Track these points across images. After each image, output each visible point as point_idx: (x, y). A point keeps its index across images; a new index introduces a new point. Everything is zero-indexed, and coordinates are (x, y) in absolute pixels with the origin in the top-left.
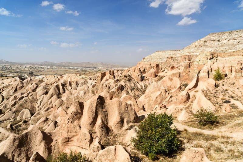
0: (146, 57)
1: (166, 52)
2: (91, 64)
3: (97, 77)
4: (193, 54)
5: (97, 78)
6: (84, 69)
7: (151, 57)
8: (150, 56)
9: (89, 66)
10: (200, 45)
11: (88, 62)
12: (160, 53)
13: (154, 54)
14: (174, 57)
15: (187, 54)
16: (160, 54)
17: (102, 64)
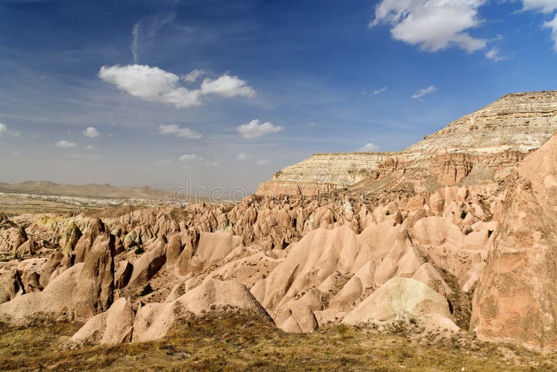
0: (285, 170)
1: (343, 157)
2: (115, 190)
3: (135, 224)
4: (471, 150)
5: (133, 227)
6: (93, 203)
7: (300, 170)
8: (295, 166)
9: (108, 195)
10: (488, 126)
11: (108, 185)
12: (325, 160)
13: (309, 161)
14: (400, 161)
15: (453, 149)
16: (325, 162)
17: (146, 190)
